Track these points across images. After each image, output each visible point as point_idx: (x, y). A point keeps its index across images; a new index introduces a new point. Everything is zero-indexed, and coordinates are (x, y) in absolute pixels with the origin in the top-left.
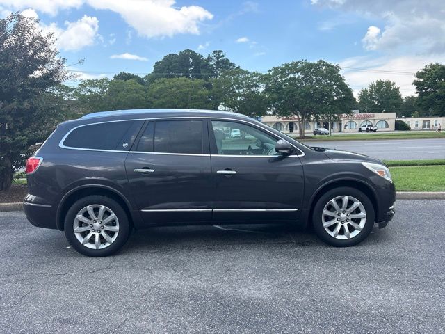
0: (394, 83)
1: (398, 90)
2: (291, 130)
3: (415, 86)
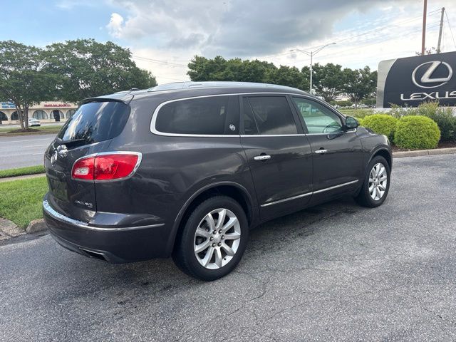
0: (150, 73)
1: (154, 79)
2: (57, 119)
3: (189, 77)
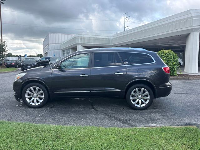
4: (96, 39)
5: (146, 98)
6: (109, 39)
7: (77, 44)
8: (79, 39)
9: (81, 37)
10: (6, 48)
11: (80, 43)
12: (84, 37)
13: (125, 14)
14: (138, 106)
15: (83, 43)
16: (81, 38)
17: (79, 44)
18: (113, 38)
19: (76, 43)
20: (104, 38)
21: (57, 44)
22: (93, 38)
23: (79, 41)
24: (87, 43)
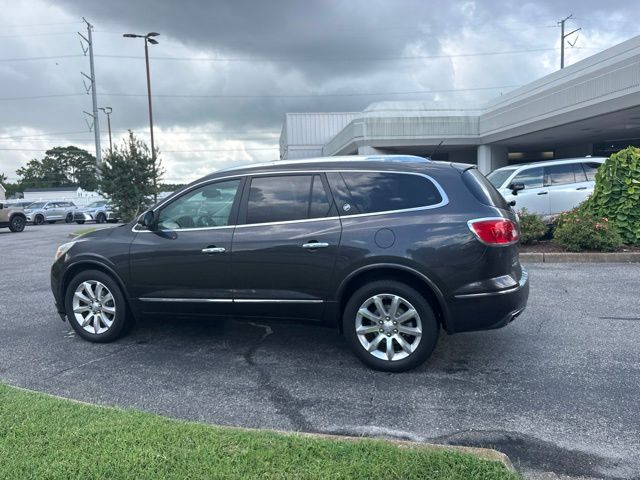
4: (421, 121)
5: (409, 330)
6: (467, 118)
7: (360, 142)
8: (364, 126)
9: (371, 119)
10: (161, 167)
11: (366, 138)
12: (379, 119)
13: (563, 22)
14: (383, 356)
15: (375, 138)
16: (370, 123)
17: (364, 143)
18: (484, 112)
19: (356, 140)
20: (448, 118)
21: (307, 148)
22: (410, 118)
23: (365, 134)
24: (388, 137)
